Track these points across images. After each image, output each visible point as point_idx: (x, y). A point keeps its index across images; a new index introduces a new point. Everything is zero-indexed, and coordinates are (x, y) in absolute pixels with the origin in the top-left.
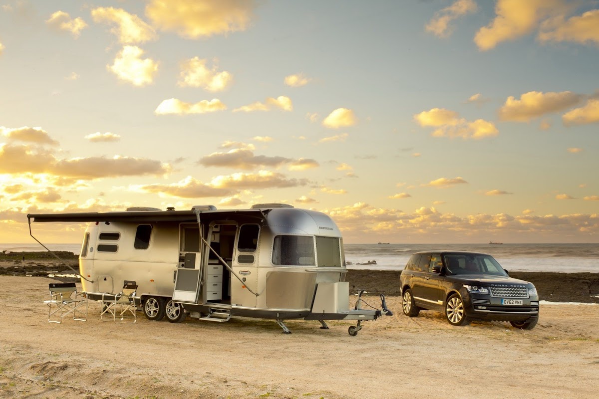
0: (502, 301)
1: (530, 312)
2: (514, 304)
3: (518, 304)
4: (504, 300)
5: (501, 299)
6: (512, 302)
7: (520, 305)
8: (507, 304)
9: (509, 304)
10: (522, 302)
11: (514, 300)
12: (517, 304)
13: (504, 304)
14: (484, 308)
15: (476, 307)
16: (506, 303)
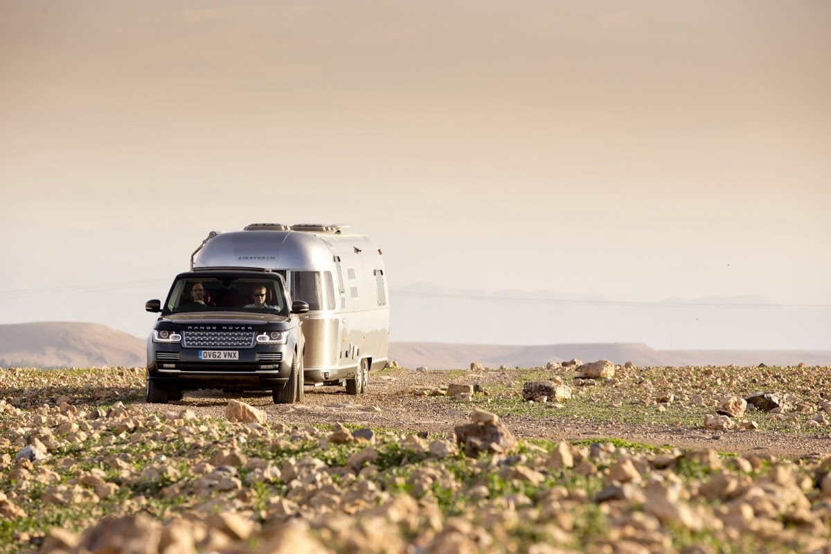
0: (197, 354)
1: (257, 372)
2: (222, 357)
3: (230, 358)
4: (203, 352)
5: (196, 351)
6: (217, 355)
7: (235, 359)
8: (208, 358)
9: (212, 358)
10: (237, 355)
11: (222, 352)
12: (227, 358)
13: (203, 358)
14: (173, 366)
15: (160, 364)
16: (206, 356)
